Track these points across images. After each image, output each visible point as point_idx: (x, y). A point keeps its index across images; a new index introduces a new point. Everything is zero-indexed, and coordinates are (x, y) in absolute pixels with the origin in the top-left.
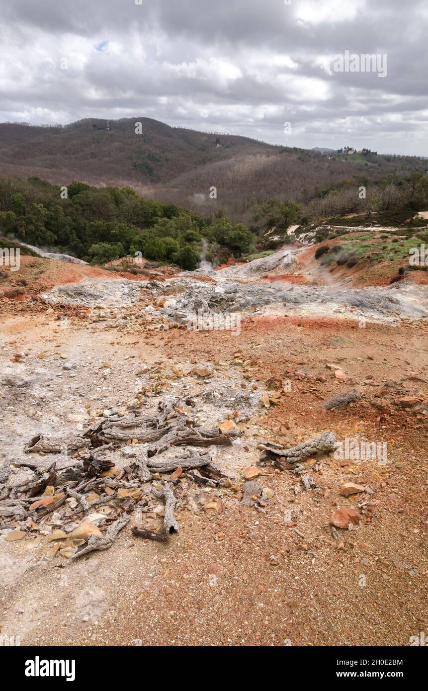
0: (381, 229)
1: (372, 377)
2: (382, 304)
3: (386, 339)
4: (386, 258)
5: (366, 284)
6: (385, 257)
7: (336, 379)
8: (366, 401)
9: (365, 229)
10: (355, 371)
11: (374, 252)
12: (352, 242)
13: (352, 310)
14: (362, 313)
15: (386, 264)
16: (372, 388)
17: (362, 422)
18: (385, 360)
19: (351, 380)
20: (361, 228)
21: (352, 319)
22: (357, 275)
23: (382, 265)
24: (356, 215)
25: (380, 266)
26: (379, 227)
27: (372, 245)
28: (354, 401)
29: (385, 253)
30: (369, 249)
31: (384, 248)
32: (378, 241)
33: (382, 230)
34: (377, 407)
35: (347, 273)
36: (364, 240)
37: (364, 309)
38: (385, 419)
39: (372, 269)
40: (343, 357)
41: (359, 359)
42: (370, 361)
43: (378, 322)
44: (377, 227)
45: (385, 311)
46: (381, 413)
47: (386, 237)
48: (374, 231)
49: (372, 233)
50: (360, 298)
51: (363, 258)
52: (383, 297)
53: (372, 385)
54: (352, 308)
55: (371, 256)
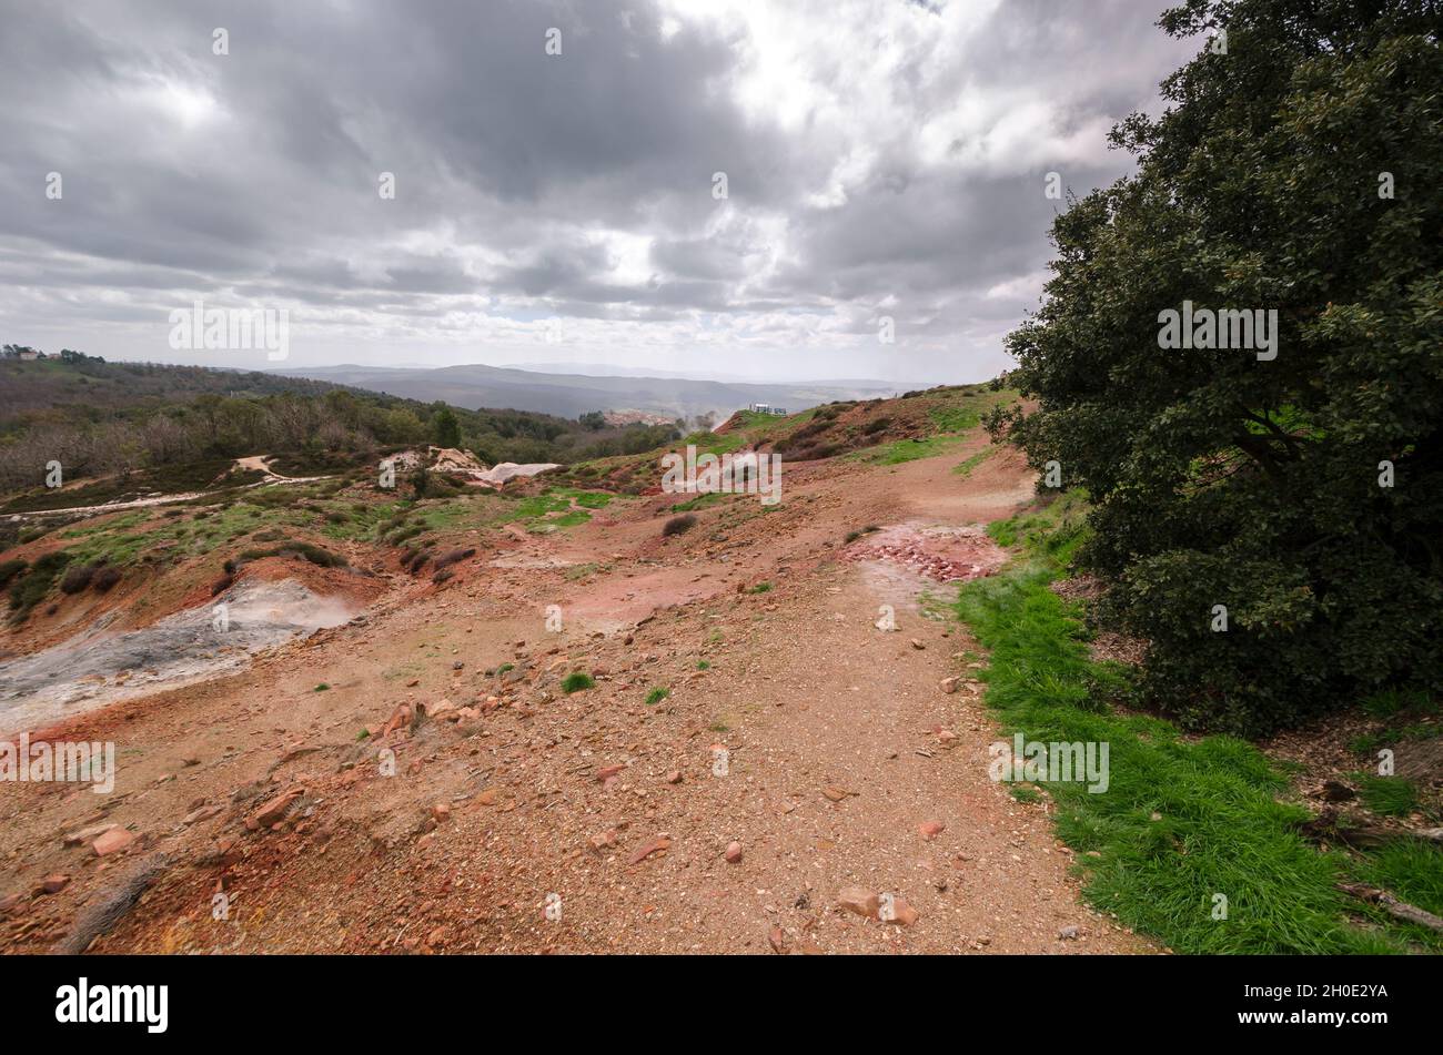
0: (166, 499)
1: (204, 800)
2: (200, 641)
3: (221, 706)
4: (191, 551)
5: (157, 614)
6: (187, 551)
7: (103, 859)
8: (183, 867)
9: (126, 505)
10: (157, 810)
11: (159, 547)
12: (92, 539)
13: (120, 680)
14: (151, 678)
15: (193, 562)
16: (204, 826)
17: (182, 920)
18: (229, 749)
19: (145, 838)
20: (114, 506)
21: (125, 700)
22: (129, 602)
23: (185, 567)
24: (91, 482)
25: (179, 569)
26: (160, 496)
27: (149, 533)
28: (148, 887)
29: (184, 544)
30: (143, 542)
31: (180, 534)
32: (161, 523)
33: (169, 500)
34: (211, 863)
35: (103, 605)
36: (126, 527)
37: (156, 666)
38: (234, 877)
39: (163, 580)
40: (118, 795)
41: (162, 778)
42: (193, 768)
43: (198, 680)
44: (155, 497)
45: (210, 653)
46: (223, 868)
47: (179, 513)
48: (147, 507)
49: (142, 511)
50: (138, 648)
51: (132, 564)
52: (198, 628)
53: (204, 819)
54: (119, 676)
55: (152, 555)
